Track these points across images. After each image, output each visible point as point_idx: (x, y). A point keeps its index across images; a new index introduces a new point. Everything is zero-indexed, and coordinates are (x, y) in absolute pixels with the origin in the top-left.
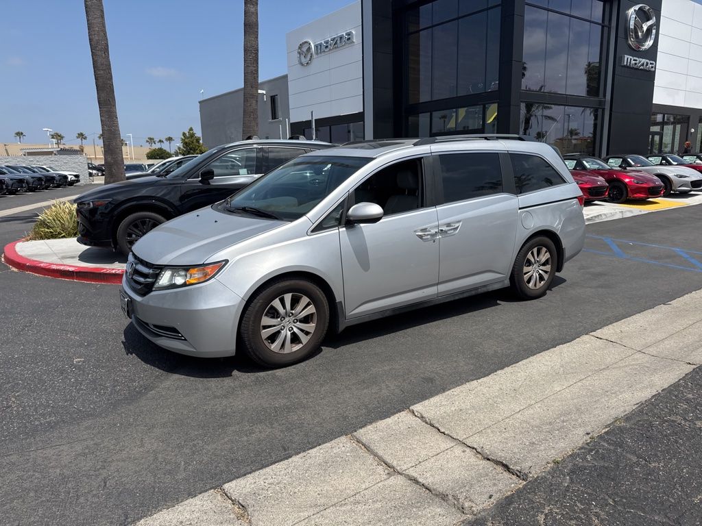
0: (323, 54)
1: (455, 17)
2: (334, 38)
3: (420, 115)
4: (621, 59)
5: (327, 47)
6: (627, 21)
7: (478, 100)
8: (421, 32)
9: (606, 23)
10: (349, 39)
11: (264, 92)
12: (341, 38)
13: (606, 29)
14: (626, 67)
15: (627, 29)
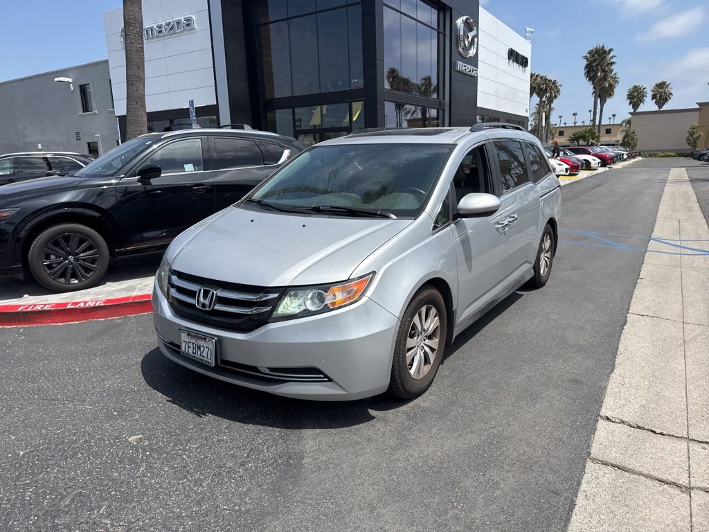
0: (155, 39)
1: (314, 11)
2: (170, 23)
3: (277, 111)
4: (456, 64)
5: (160, 32)
6: (457, 30)
7: (343, 98)
8: (271, 25)
9: (441, 30)
10: (188, 25)
11: (70, 80)
12: (178, 23)
13: (441, 36)
14: (459, 72)
15: (458, 37)
